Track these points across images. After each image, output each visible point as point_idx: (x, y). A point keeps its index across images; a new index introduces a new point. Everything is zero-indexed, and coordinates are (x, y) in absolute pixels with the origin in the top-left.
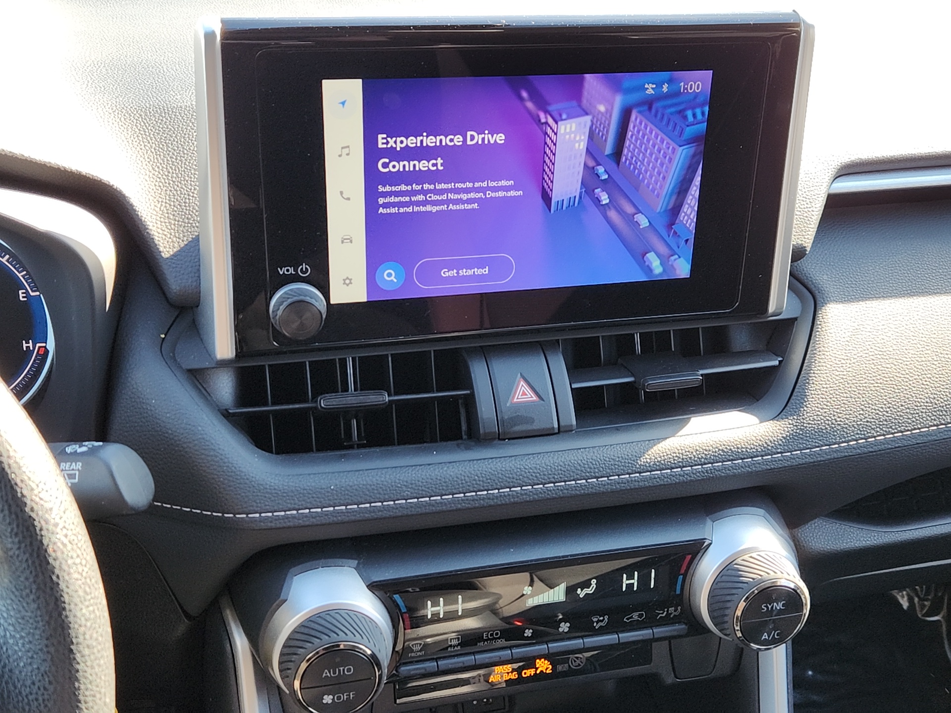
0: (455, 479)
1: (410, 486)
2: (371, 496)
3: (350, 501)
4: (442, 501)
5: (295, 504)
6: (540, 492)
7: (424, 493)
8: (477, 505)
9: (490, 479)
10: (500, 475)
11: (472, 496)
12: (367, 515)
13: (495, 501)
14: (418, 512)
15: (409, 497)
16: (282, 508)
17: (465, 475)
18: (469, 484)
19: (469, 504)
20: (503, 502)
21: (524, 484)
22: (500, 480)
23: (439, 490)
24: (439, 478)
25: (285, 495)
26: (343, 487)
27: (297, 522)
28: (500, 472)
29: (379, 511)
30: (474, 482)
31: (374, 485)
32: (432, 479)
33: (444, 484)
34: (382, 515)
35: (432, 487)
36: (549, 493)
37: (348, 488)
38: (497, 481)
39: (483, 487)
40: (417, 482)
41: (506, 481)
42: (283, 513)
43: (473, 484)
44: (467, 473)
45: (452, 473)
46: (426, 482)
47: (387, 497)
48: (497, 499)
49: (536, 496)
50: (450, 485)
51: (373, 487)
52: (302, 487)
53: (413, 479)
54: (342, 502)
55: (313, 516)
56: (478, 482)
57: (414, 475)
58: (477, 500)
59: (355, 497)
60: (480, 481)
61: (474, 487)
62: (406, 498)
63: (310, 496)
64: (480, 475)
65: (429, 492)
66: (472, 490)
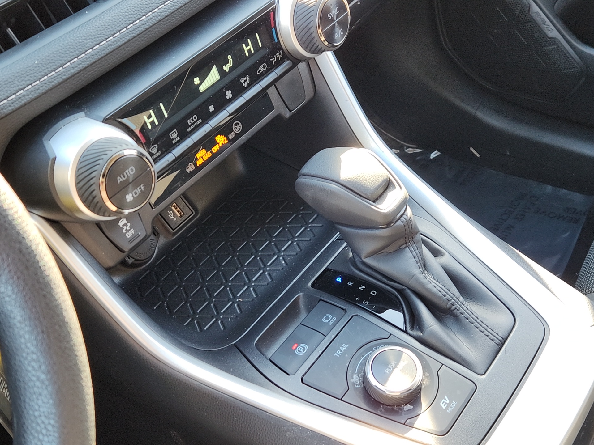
0: (114, 20)
1: (88, 38)
2: (67, 57)
3: (55, 67)
4: (115, 39)
5: (18, 86)
6: (171, 6)
7: (100, 38)
8: (138, 32)
9: (136, 11)
10: (140, 6)
11: (131, 27)
12: (73, 71)
13: (147, 24)
14: (104, 54)
15: (93, 46)
16: (11, 93)
17: (118, 15)
18: (124, 20)
19: (133, 33)
20: (153, 23)
21: (158, 5)
22: (142, 8)
23: (109, 32)
24: (103, 24)
25: (6, 82)
26: (43, 59)
27: (28, 98)
28: (139, 3)
29: (79, 64)
30: (127, 17)
31: (64, 48)
32: (99, 27)
33: (109, 27)
34: (83, 67)
35: (102, 32)
36: (176, 4)
37: (48, 58)
38: (141, 11)
39: (135, 18)
40: (90, 33)
41: (146, 8)
42: (14, 96)
43: (127, 19)
44: (119, 13)
45: (109, 18)
46: (97, 31)
47: (77, 52)
48: (148, 22)
49: (169, 10)
50: (113, 26)
51: (64, 50)
52: (15, 72)
53: (87, 32)
54: (50, 69)
55: (37, 88)
56: (130, 16)
57: (85, 30)
58: (136, 29)
59: (57, 62)
60: (130, 15)
61: (129, 21)
62: (91, 47)
63: (25, 75)
64: (127, 11)
65: (103, 37)
66: (129, 23)
